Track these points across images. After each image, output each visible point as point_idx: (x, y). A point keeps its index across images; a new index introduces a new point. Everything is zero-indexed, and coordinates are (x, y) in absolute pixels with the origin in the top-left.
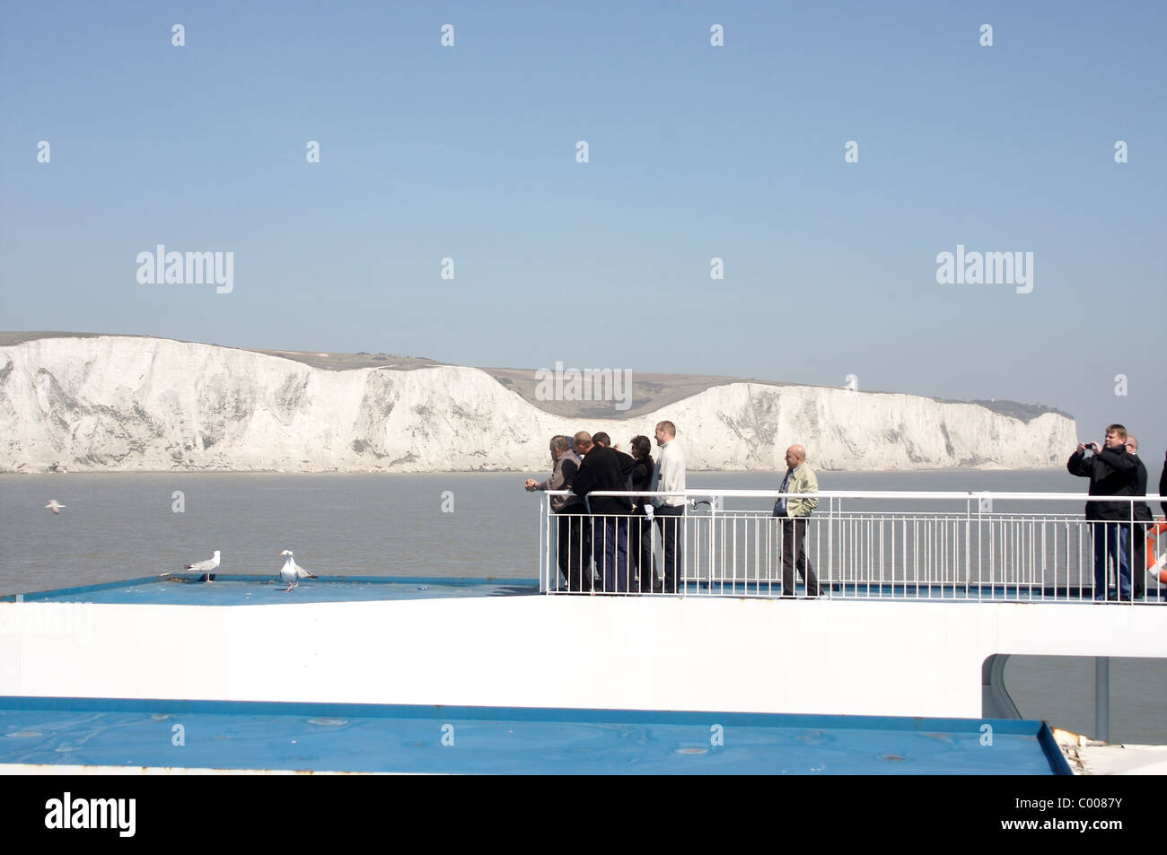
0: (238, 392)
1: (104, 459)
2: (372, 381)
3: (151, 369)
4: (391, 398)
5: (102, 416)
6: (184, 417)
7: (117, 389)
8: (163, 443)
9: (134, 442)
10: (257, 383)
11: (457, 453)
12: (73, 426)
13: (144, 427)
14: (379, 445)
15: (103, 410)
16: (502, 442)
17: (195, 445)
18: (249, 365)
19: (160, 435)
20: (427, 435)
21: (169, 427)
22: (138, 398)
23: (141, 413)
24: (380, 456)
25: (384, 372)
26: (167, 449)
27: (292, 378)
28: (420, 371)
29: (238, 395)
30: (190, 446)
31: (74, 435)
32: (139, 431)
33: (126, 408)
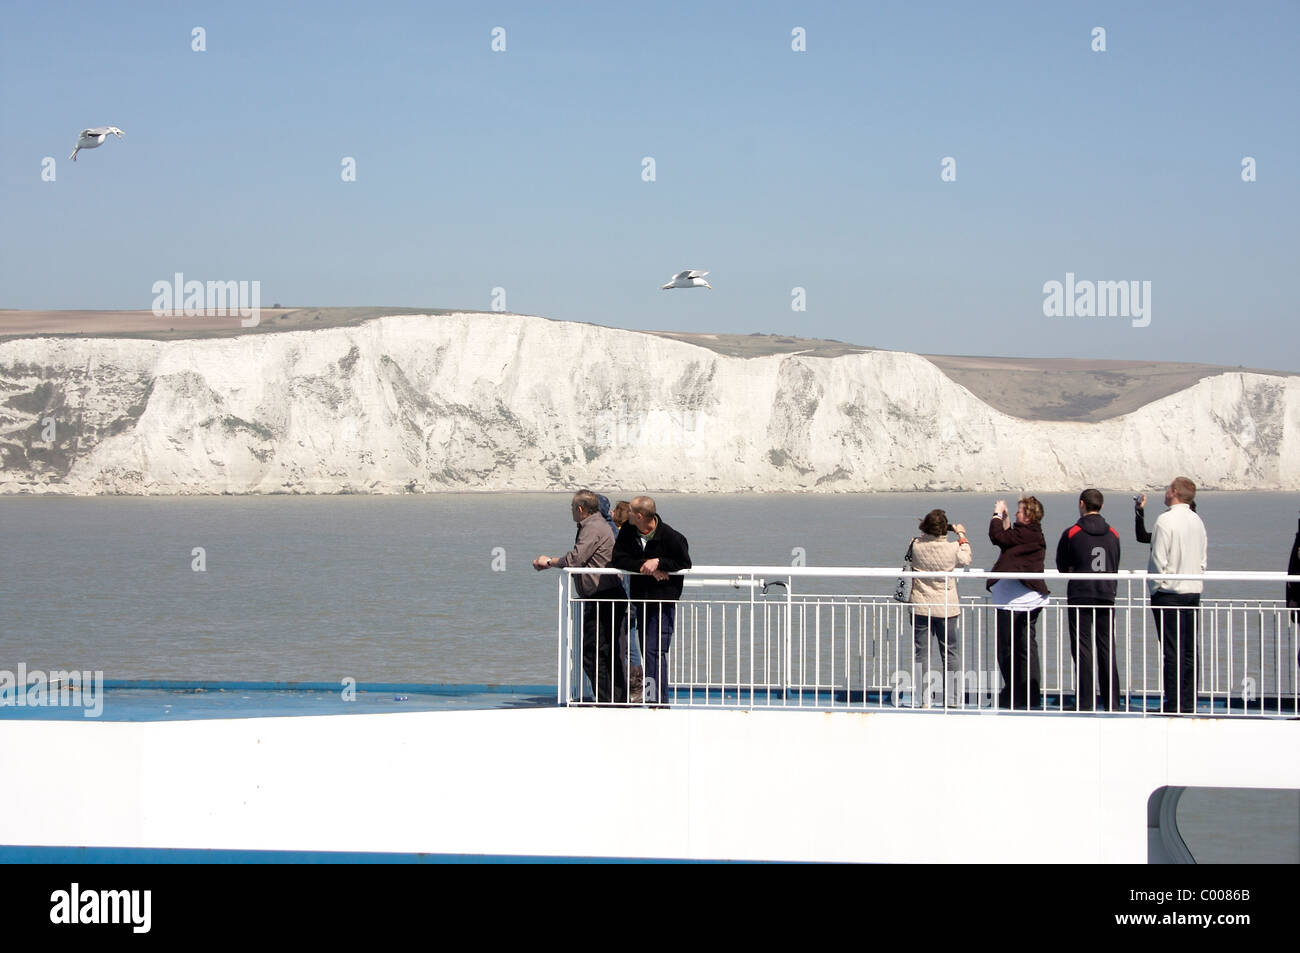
0: (625, 386)
1: (466, 475)
2: (786, 372)
3: (518, 357)
4: (812, 395)
5: (459, 418)
6: (559, 420)
7: (476, 383)
8: (536, 454)
9: (501, 453)
10: (649, 374)
11: (897, 466)
12: (426, 431)
13: (512, 433)
14: (802, 457)
15: (461, 410)
16: (952, 452)
17: (575, 457)
18: (639, 350)
19: (532, 444)
20: (859, 443)
21: (542, 433)
22: (501, 395)
23: (506, 415)
24: (803, 471)
25: (803, 360)
26: (541, 461)
27: (693, 367)
28: (846, 358)
29: (626, 390)
30: (568, 458)
31: (427, 444)
32: (507, 439)
33: (488, 409)
